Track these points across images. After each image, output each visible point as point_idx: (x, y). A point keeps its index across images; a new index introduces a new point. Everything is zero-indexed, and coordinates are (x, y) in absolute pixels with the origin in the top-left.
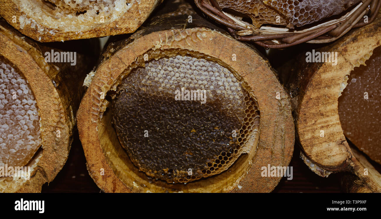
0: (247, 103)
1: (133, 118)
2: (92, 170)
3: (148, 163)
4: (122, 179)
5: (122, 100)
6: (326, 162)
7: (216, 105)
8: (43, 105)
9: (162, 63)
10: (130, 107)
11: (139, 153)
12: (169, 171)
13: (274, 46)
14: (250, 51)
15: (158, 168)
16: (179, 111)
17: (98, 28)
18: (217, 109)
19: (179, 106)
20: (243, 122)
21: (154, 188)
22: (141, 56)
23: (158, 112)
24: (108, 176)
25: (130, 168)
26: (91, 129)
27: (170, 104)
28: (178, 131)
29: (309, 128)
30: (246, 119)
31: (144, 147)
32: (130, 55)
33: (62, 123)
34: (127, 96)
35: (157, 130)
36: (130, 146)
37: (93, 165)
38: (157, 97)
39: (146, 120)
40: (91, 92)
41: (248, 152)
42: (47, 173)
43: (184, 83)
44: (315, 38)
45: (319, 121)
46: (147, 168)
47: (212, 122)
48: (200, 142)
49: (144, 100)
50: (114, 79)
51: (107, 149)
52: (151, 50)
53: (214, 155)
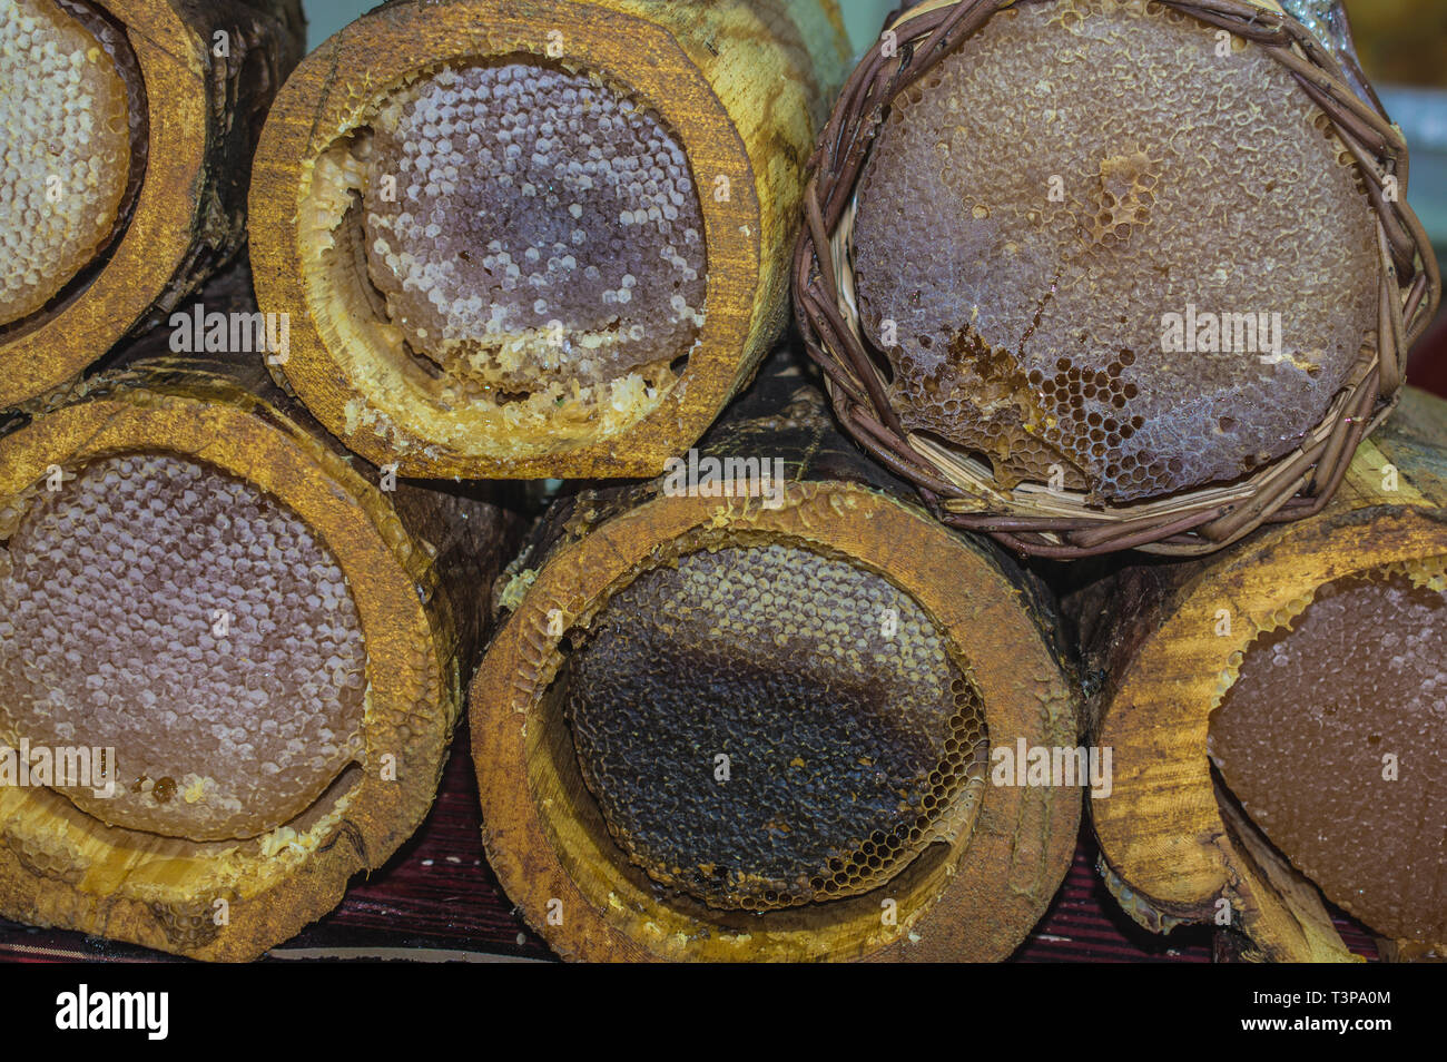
0: (959, 700)
1: (629, 709)
2: (495, 846)
3: (657, 841)
4: (578, 880)
5: (602, 654)
6: (1164, 890)
7: (870, 695)
8: (381, 651)
9: (728, 561)
10: (622, 677)
11: (633, 811)
12: (714, 872)
13: (1043, 551)
14: (976, 561)
15: (685, 861)
16: (762, 702)
17: (561, 454)
18: (871, 708)
19: (765, 687)
20: (943, 753)
21: (666, 916)
22: (670, 540)
23: (701, 697)
24: (540, 867)
25: (602, 853)
26: (506, 731)
27: (737, 679)
28: (753, 759)
29: (1122, 789)
30: (950, 745)
31: (650, 795)
32: (642, 536)
33: (430, 707)
34: (617, 644)
35: (692, 749)
36: (610, 788)
37: (500, 834)
38: (703, 654)
39: (664, 718)
40: (518, 626)
41: (949, 839)
42: (367, 842)
43: (785, 625)
44: (1160, 541)
45: (1150, 772)
46: (652, 857)
47: (854, 744)
48: (815, 799)
49: (664, 660)
50: (588, 600)
51: (546, 789)
52: (700, 526)
53: (849, 838)
